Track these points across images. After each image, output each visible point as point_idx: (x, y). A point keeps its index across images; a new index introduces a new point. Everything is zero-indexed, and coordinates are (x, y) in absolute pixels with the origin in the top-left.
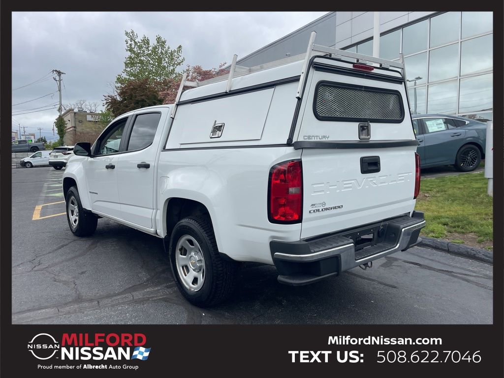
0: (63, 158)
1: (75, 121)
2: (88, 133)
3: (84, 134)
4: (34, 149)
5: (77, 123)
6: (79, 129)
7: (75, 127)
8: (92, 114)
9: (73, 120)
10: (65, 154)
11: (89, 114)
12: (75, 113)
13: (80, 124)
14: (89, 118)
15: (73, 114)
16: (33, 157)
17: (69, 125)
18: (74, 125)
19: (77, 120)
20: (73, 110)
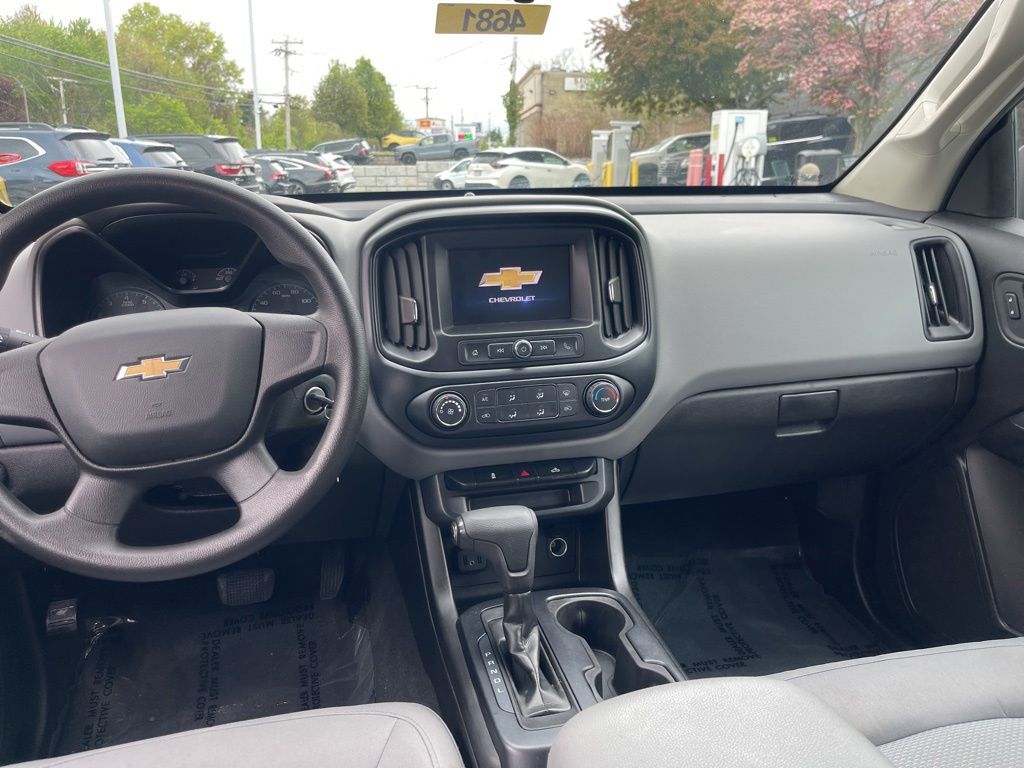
0: (490, 176)
1: (542, 92)
2: (563, 118)
3: (555, 120)
4: (460, 154)
5: (546, 95)
6: (548, 110)
7: (540, 105)
8: (576, 74)
9: (538, 91)
10: (496, 167)
11: (570, 75)
12: (543, 75)
13: (552, 98)
14: (570, 84)
15: (539, 77)
16: (457, 170)
17: (529, 101)
18: (538, 101)
19: (546, 90)
20: (539, 67)
